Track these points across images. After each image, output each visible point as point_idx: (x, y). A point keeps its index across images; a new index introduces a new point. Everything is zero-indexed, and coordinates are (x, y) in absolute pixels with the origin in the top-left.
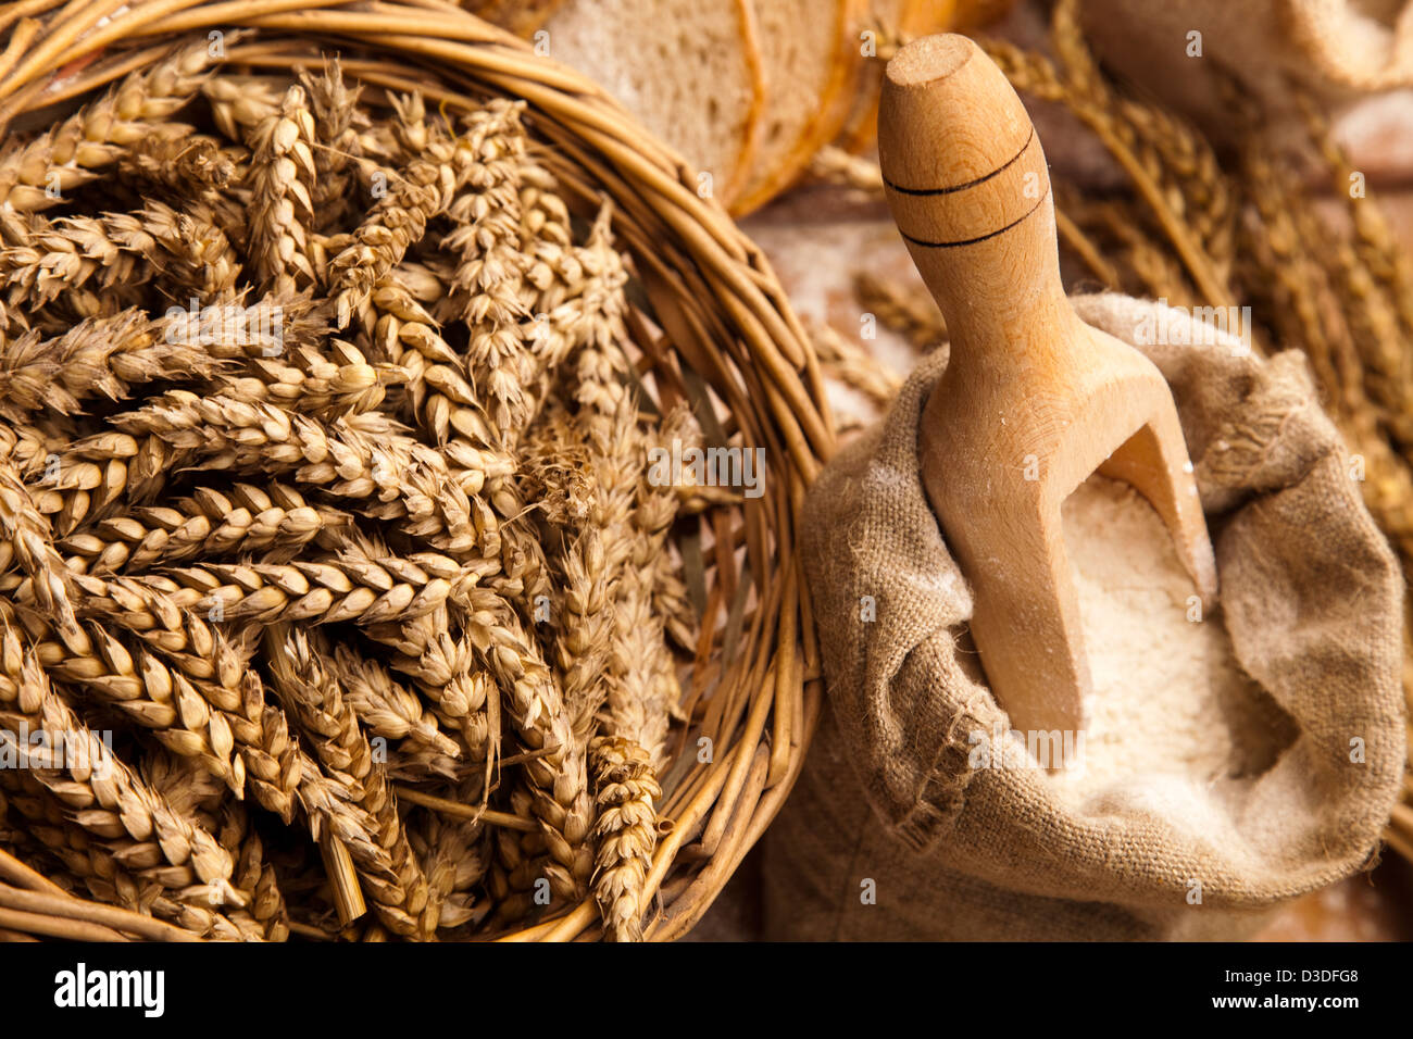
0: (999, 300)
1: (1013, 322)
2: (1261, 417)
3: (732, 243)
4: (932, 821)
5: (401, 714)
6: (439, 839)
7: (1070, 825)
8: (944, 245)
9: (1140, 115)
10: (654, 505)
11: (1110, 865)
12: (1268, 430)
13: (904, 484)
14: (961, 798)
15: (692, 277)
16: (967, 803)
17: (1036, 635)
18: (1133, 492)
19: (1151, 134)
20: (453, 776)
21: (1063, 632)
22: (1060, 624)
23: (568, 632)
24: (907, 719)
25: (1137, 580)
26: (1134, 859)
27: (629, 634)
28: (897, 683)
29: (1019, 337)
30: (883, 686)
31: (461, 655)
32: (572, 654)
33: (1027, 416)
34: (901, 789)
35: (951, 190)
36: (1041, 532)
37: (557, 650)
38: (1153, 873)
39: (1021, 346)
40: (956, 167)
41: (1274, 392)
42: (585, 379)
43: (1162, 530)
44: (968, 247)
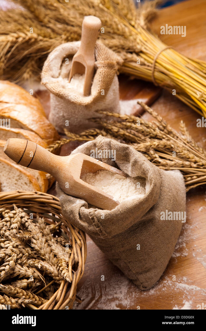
0: (45, 163)
1: (50, 164)
2: (100, 146)
3: (31, 193)
4: (100, 230)
5: (24, 282)
6: (48, 294)
7: (112, 212)
8: (30, 163)
9: (83, 133)
10: (45, 231)
11: (122, 212)
12: (102, 147)
13: (63, 196)
14: (99, 223)
15: (31, 202)
16: (100, 223)
17: (97, 197)
18: (99, 171)
19: (87, 134)
20: (40, 284)
21: (99, 193)
22: (97, 193)
23: (41, 254)
24: (86, 221)
25: (111, 180)
26: (124, 208)
27: (56, 249)
28: (80, 218)
29: (53, 165)
30: (79, 220)
31: (25, 268)
32: (44, 256)
33: (64, 173)
34: (94, 230)
35: (23, 156)
36: (80, 184)
37: (42, 258)
38: (128, 208)
39: (55, 165)
40: (20, 153)
41: (98, 142)
42: (28, 227)
43: (107, 171)
44: (33, 160)
